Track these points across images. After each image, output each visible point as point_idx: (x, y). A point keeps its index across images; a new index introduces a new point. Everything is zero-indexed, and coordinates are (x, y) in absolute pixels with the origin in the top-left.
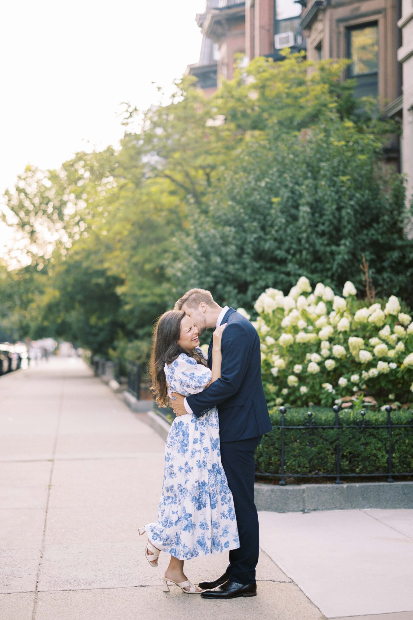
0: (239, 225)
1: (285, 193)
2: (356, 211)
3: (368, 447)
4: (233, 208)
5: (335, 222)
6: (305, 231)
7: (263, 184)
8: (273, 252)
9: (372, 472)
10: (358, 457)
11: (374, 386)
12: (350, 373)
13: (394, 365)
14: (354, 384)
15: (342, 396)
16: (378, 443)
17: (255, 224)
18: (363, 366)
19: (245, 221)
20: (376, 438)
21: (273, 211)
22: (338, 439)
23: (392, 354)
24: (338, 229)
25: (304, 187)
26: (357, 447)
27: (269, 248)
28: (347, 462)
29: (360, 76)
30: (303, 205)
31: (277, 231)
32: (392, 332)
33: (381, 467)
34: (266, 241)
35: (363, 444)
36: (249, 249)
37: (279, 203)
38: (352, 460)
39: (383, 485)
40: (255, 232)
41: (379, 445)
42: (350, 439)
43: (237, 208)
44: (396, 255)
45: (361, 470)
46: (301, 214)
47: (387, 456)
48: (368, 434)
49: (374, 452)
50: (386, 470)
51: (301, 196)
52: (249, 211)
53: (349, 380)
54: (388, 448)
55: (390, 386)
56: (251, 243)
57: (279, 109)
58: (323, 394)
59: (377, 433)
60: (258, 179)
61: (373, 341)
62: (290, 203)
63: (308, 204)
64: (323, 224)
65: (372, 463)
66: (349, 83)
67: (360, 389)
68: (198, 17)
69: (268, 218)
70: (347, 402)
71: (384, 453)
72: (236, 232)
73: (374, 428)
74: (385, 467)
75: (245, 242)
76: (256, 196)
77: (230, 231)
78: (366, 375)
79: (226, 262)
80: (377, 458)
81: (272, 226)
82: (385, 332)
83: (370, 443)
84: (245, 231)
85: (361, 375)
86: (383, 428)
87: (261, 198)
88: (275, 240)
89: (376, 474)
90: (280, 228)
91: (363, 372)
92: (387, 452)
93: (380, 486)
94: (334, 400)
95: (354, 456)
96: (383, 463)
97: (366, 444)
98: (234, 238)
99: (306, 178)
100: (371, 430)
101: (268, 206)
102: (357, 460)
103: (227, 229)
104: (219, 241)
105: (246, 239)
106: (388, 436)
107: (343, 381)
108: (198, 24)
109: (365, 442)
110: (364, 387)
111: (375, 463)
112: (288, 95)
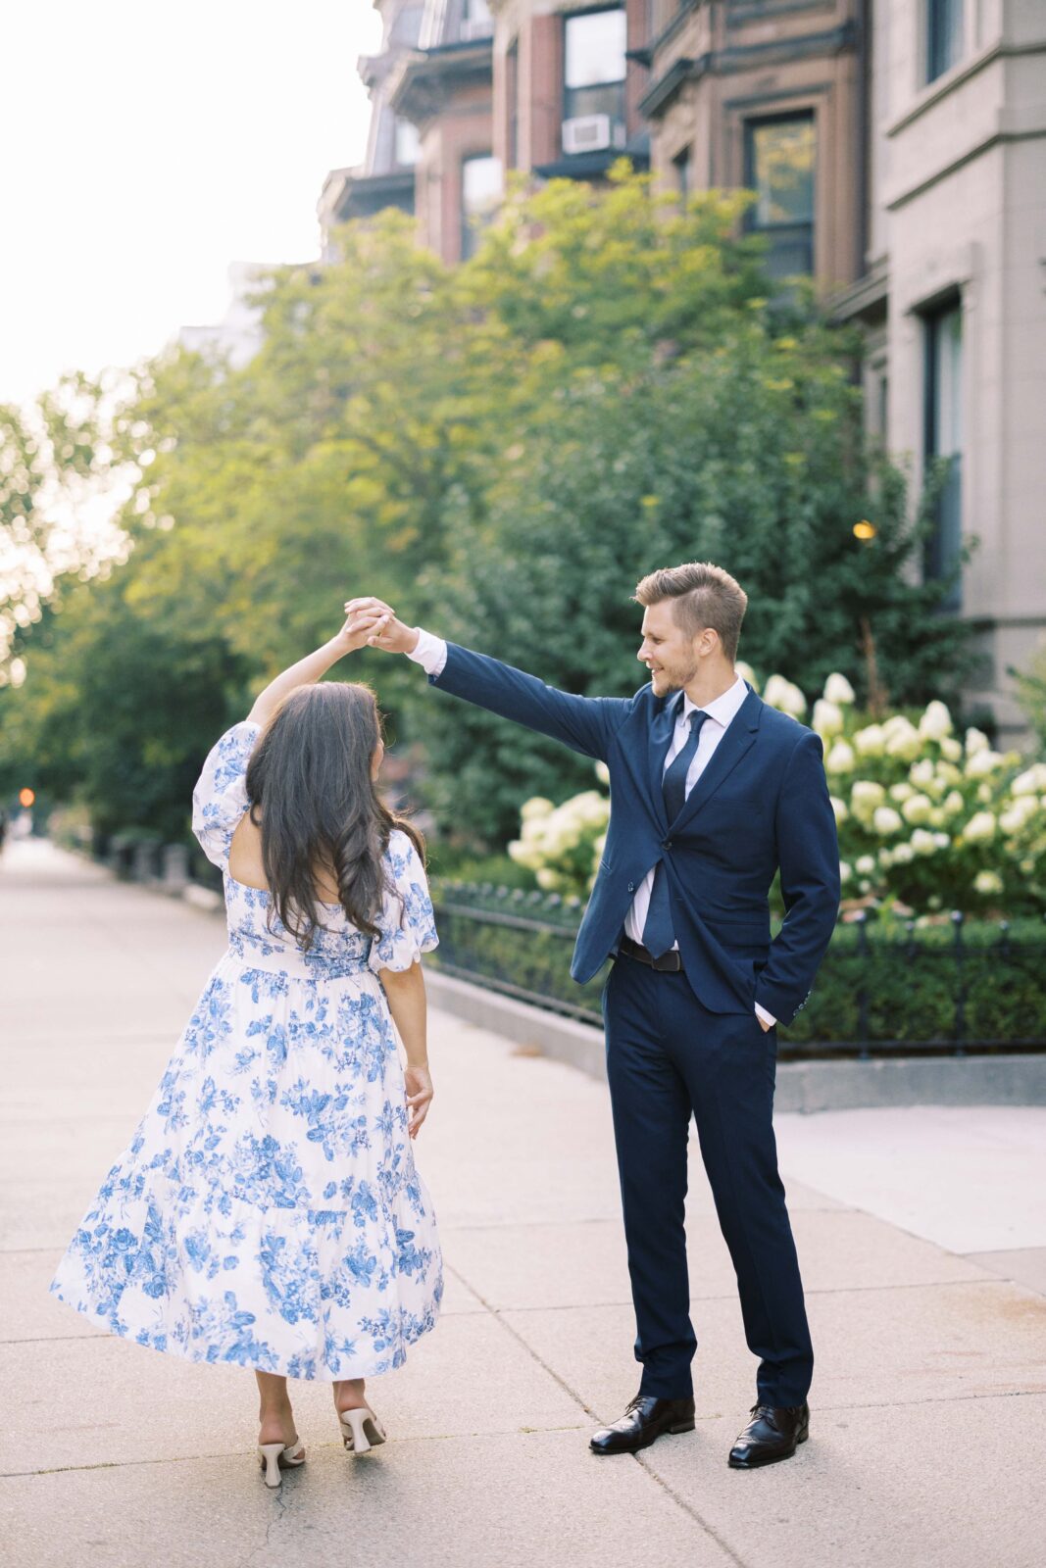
0: (571, 554)
1: (665, 488)
2: (813, 526)
3: (921, 992)
4: (556, 516)
5: (773, 550)
7: (619, 466)
9: (927, 1038)
10: (902, 1010)
11: (902, 880)
12: (856, 855)
13: (942, 840)
14: (861, 877)
16: (938, 984)
17: (605, 551)
18: (882, 841)
19: (582, 545)
20: (934, 974)
21: (641, 527)
22: (864, 977)
23: (937, 817)
24: (776, 566)
25: (706, 476)
26: (901, 991)
28: (882, 1021)
29: (775, 229)
30: (707, 512)
32: (935, 775)
33: (943, 1029)
35: (911, 986)
36: (590, 602)
37: (659, 507)
38: (891, 1016)
39: (949, 1064)
40: (604, 567)
41: (941, 988)
42: (887, 977)
43: (568, 517)
44: (892, 619)
45: (908, 1036)
46: (704, 533)
47: (953, 1009)
48: (920, 966)
49: (931, 1001)
50: (953, 1034)
51: (697, 494)
52: (591, 525)
53: (856, 868)
54: (957, 994)
55: (933, 881)
56: (597, 591)
57: (614, 297)
59: (938, 965)
60: (610, 456)
61: (900, 791)
62: (678, 509)
63: (720, 512)
64: (747, 553)
65: (927, 1021)
66: (756, 241)
67: (874, 886)
68: (364, 65)
69: (633, 540)
70: (853, 910)
71: (950, 1003)
72: (562, 568)
73: (931, 956)
74: (950, 1029)
75: (581, 588)
76: (606, 494)
77: (549, 564)
78: (887, 858)
79: (542, 631)
80: (937, 1011)
82: (921, 773)
83: (925, 983)
84: (582, 565)
85: (876, 856)
86: (948, 956)
87: (618, 498)
89: (933, 1042)
91: (884, 852)
92: (956, 1001)
93: (943, 1065)
95: (894, 1009)
96: (947, 1022)
97: (916, 986)
98: (559, 580)
99: (706, 457)
100: (926, 960)
101: (632, 515)
102: (899, 1017)
103: (544, 560)
104: (526, 587)
105: (584, 583)
106: (958, 970)
108: (362, 77)
109: (914, 981)
110: (883, 881)
111: (932, 1021)
112: (631, 267)
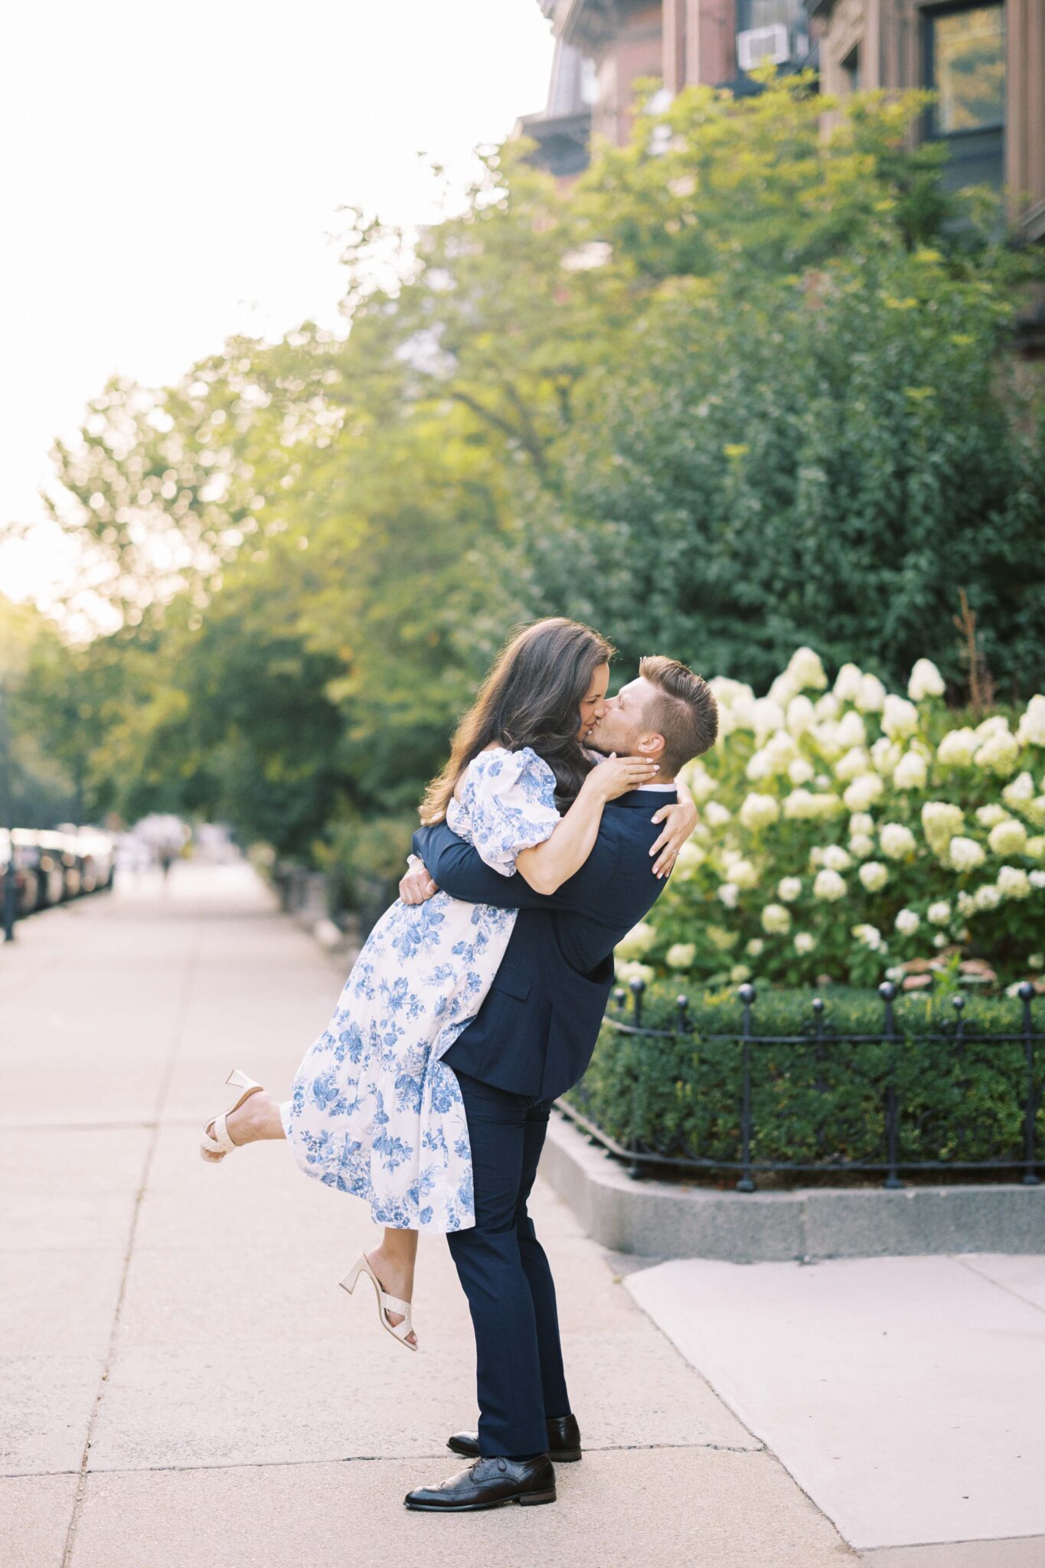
0: (641, 517)
1: (761, 434)
2: (944, 480)
3: (972, 1092)
4: (624, 472)
5: (891, 508)
6: (813, 532)
7: (702, 410)
8: (728, 587)
9: (983, 1157)
10: (945, 1118)
11: (989, 934)
12: (927, 899)
13: (1040, 878)
14: (936, 928)
15: (906, 959)
16: (998, 1082)
17: (683, 514)
18: (960, 881)
19: (655, 507)
20: (991, 1067)
21: (728, 482)
22: (891, 1071)
23: (1035, 848)
24: (897, 528)
25: (809, 418)
26: (944, 1091)
27: (719, 578)
28: (917, 1132)
29: (957, 136)
30: (808, 464)
31: (739, 533)
32: (1038, 793)
33: (1005, 1144)
34: (709, 557)
35: (958, 1084)
36: (666, 579)
37: (744, 459)
38: (930, 1125)
39: (1012, 1193)
40: (680, 535)
41: (1002, 1088)
42: (923, 1071)
43: (637, 472)
45: (954, 1154)
46: (802, 487)
47: (1022, 1115)
48: (971, 1057)
49: (989, 1104)
50: (1020, 1152)
51: (801, 440)
52: (667, 482)
53: (923, 917)
54: (1025, 1096)
55: (1032, 934)
56: (672, 563)
57: (748, 219)
58: (856, 953)
59: (997, 1056)
60: (690, 400)
61: (988, 814)
62: (773, 460)
63: (821, 461)
64: (859, 514)
65: (982, 1133)
66: (930, 152)
67: (953, 941)
69: (717, 498)
70: (917, 974)
71: (1014, 1107)
72: (633, 536)
73: (987, 1042)
74: (1016, 1145)
75: (655, 561)
76: (685, 442)
77: (617, 532)
78: (968, 903)
79: (608, 614)
80: (996, 1120)
81: (726, 519)
82: (1019, 791)
83: (978, 1080)
84: (655, 532)
85: (954, 903)
86: (1011, 1042)
87: (699, 448)
88: (735, 555)
89: (994, 1163)
90: (747, 524)
91: (962, 895)
92: (1022, 1105)
93: (1004, 1194)
94: (883, 969)
95: (935, 1116)
96: (1012, 1134)
97: (967, 1084)
98: (628, 551)
99: (815, 394)
100: (980, 1048)
101: (716, 468)
102: (942, 1127)
103: (610, 527)
104: (588, 560)
105: (657, 554)
106: (1026, 1063)
107: (907, 921)
108: (543, 10)
109: (962, 1078)
110: (963, 934)
111: (991, 1133)
112: (771, 183)
